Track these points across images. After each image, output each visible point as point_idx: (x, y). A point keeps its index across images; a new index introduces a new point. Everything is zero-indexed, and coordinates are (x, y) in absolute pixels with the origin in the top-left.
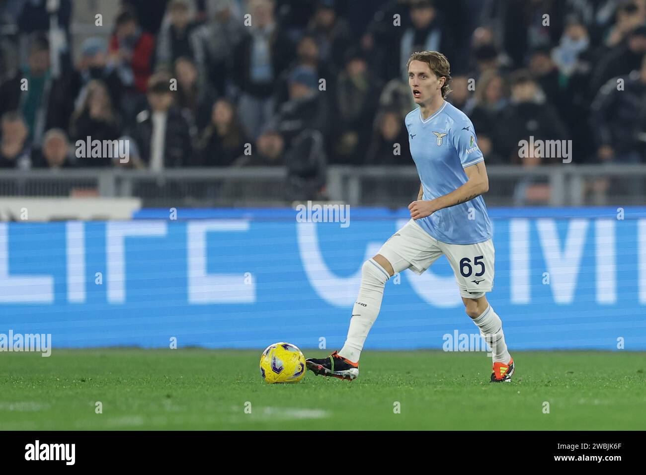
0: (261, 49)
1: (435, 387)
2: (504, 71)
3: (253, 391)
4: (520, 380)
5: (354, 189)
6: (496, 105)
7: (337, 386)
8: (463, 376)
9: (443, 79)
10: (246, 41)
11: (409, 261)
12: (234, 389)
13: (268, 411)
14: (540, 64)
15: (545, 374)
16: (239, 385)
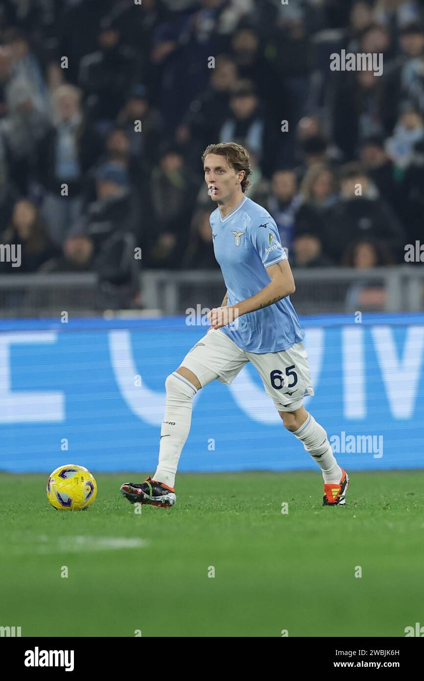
0: (67, 144)
1: (264, 512)
2: (334, 165)
3: (64, 519)
4: (356, 503)
5: (171, 296)
6: (325, 202)
7: (155, 512)
8: (293, 499)
9: (243, 173)
10: (50, 136)
11: (217, 372)
12: (43, 517)
13: (80, 540)
14: (372, 156)
15: (383, 497)
16: (48, 512)
